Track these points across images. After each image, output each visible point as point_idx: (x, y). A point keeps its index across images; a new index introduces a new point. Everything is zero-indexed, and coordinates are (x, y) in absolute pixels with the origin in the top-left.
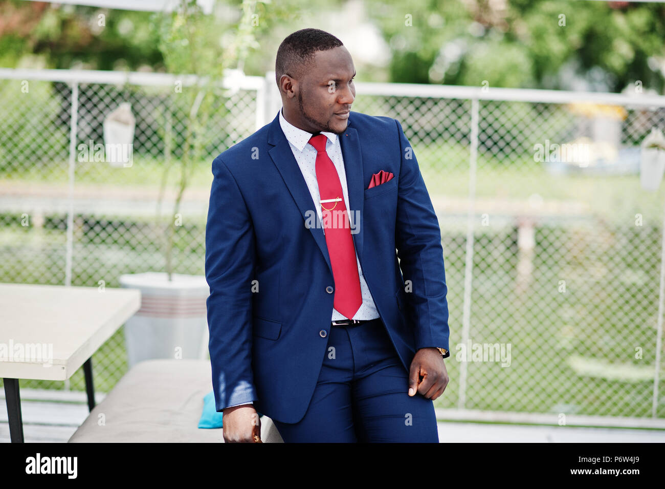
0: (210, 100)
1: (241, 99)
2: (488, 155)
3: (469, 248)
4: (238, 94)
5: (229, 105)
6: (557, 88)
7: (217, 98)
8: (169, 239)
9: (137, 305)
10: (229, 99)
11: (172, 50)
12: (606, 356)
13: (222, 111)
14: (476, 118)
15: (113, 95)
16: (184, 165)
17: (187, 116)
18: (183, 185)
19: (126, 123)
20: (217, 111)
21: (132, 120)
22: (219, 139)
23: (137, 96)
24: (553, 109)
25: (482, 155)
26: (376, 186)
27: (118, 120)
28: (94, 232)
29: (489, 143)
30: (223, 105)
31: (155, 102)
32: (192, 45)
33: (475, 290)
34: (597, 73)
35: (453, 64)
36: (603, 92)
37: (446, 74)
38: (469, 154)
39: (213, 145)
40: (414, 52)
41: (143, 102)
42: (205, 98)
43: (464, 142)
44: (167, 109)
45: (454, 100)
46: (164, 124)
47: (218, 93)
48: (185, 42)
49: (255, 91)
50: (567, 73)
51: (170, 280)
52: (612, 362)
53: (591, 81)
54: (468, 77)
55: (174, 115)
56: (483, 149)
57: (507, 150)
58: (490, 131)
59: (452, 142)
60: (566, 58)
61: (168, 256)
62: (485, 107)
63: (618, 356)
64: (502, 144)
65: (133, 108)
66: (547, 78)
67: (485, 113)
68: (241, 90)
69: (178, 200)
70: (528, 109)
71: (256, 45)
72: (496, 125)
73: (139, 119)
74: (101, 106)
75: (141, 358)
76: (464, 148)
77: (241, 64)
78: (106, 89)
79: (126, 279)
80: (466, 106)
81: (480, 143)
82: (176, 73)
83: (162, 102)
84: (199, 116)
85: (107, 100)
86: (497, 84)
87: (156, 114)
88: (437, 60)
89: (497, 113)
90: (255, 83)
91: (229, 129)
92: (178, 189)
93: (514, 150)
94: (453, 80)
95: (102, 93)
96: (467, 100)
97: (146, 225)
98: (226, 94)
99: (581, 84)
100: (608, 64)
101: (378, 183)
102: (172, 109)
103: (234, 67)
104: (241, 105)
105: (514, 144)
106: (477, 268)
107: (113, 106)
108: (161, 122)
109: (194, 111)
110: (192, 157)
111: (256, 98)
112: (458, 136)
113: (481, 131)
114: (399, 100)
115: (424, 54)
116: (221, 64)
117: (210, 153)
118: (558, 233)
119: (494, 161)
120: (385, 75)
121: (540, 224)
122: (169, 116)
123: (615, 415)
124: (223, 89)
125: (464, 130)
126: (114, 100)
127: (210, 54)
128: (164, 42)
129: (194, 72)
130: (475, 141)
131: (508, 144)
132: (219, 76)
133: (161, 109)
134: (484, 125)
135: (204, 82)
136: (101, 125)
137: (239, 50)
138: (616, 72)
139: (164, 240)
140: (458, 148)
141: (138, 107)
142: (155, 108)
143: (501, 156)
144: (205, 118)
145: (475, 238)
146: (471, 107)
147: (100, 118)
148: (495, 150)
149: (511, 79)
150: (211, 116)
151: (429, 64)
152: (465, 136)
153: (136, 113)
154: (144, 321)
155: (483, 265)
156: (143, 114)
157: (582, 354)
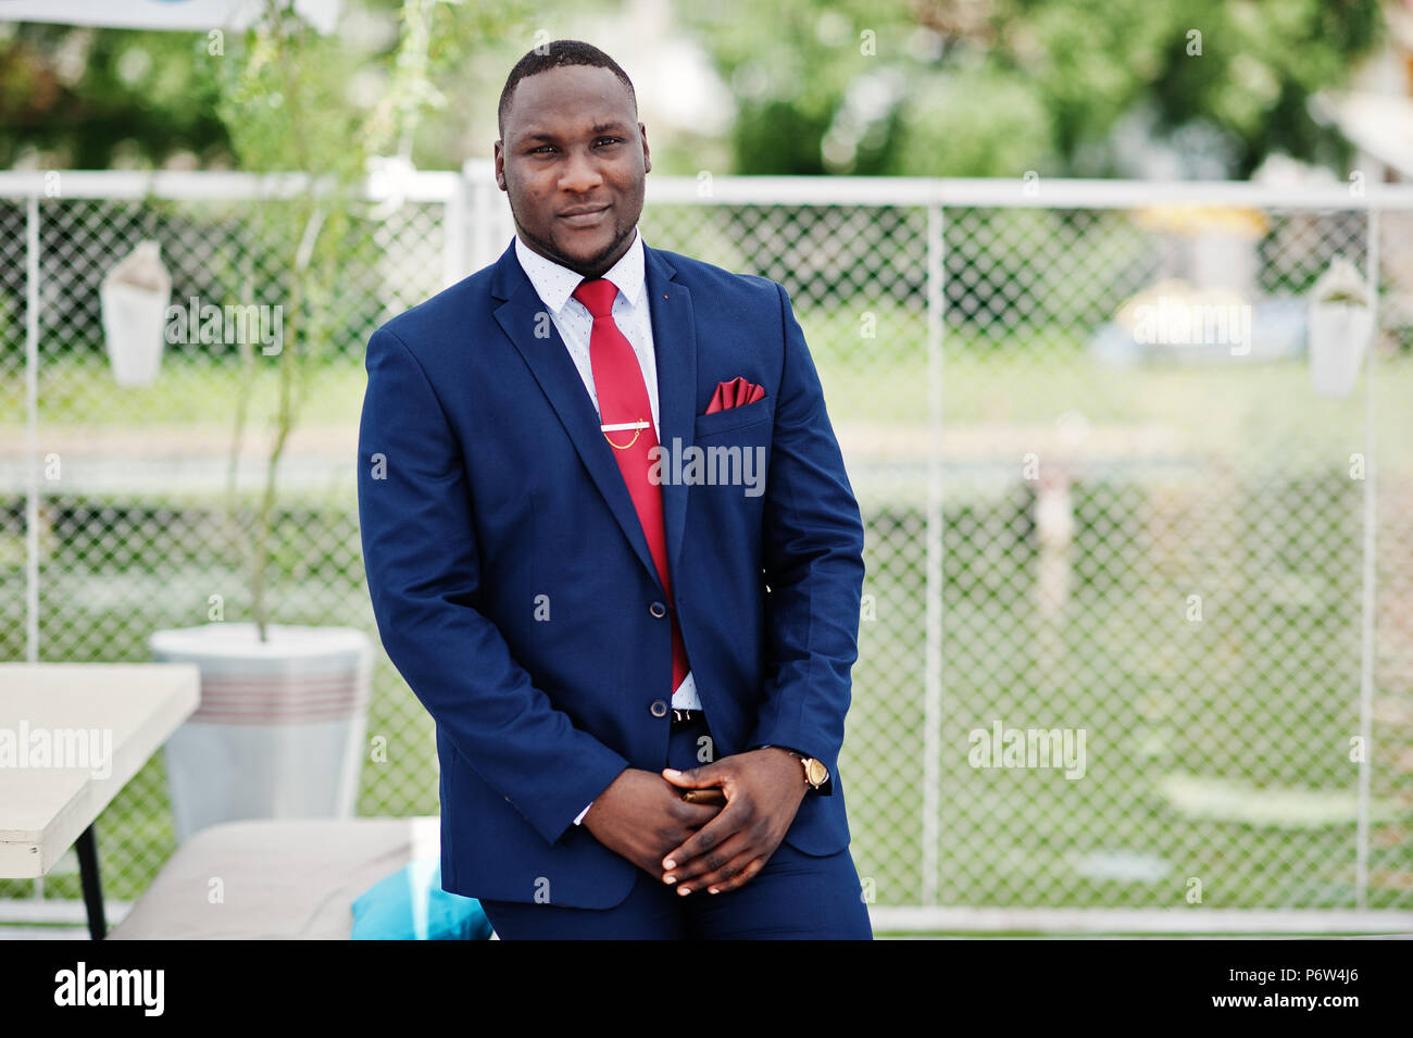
0: (340, 227)
1: (409, 224)
2: (969, 330)
3: (934, 540)
4: (400, 213)
5: (382, 237)
6: (1110, 172)
7: (355, 223)
8: (256, 545)
9: (192, 700)
10: (382, 223)
11: (249, 120)
12: (1248, 773)
13: (365, 251)
14: (938, 249)
15: (120, 223)
16: (286, 379)
17: (287, 266)
18: (286, 423)
19: (151, 288)
20: (355, 251)
21: (164, 281)
22: (363, 315)
23: (174, 225)
24: (1109, 222)
25: (956, 331)
26: (723, 409)
27: (132, 281)
28: (88, 535)
29: (970, 304)
30: (370, 238)
31: (216, 237)
32: (293, 104)
33: (949, 636)
34: (1196, 135)
35: (874, 125)
36: (1214, 178)
37: (860, 148)
38: (926, 331)
39: (349, 330)
40: (786, 101)
41: (188, 237)
42: (326, 226)
43: (914, 303)
44: (242, 252)
45: (888, 208)
46: (238, 287)
47: (356, 211)
48: (276, 100)
49: (441, 205)
50: (1131, 137)
51: (263, 639)
52: (1261, 785)
53: (1186, 152)
54: (911, 155)
55: (258, 265)
56: (957, 317)
57: (1011, 318)
58: (970, 277)
59: (887, 303)
60: (1125, 104)
61: (256, 586)
62: (957, 222)
63: (1275, 773)
64: (997, 304)
65: (164, 252)
66: (1085, 153)
67: (958, 236)
68: (407, 203)
69: (275, 457)
70: (1053, 222)
71: (439, 100)
72: (984, 264)
73: (179, 277)
74: (93, 250)
75: (204, 822)
76: (914, 317)
77: (406, 145)
78: (104, 211)
79: (163, 641)
80: (915, 221)
81: (949, 304)
82: (260, 170)
83: (231, 237)
84: (314, 264)
85: (106, 236)
86: (980, 169)
87: (218, 265)
88: (839, 116)
89: (984, 236)
90: (439, 185)
91: (384, 294)
92: (275, 432)
93: (1025, 318)
94: (876, 161)
95: (94, 221)
96: (916, 208)
97: (204, 515)
98: (375, 214)
99: (1161, 162)
100: (1219, 112)
101: (728, 405)
102: (254, 252)
103: (389, 151)
104: (410, 237)
105: (1025, 305)
106: (952, 586)
107: (119, 249)
108: (231, 280)
109: (303, 255)
110: (303, 358)
111: (442, 219)
112: (901, 289)
113: (949, 277)
114: (764, 213)
115: (809, 106)
116: (360, 146)
117: (342, 349)
118: (1129, 500)
119: (983, 343)
120: (723, 157)
121: (1090, 481)
122: (246, 265)
123: (1272, 906)
124: (370, 203)
125: (914, 275)
126: (121, 236)
127: (334, 124)
128: (230, 101)
129: (302, 165)
130: (938, 302)
131: (1011, 304)
132: (357, 174)
133: (228, 252)
134: (957, 263)
135: (325, 187)
136: (94, 292)
137: (399, 113)
138: (1239, 130)
139: (246, 549)
140: (900, 317)
141: (176, 250)
142: (216, 250)
143: (997, 331)
144: (329, 269)
145: (945, 517)
146: (926, 223)
147: (92, 278)
148: (983, 318)
149: (1009, 156)
150: (341, 265)
151: (821, 125)
152: (914, 290)
153: (172, 265)
154: (207, 734)
155: (966, 580)
156: (189, 265)
157: (1195, 771)
